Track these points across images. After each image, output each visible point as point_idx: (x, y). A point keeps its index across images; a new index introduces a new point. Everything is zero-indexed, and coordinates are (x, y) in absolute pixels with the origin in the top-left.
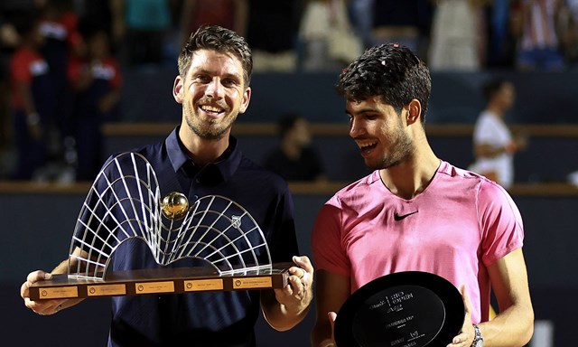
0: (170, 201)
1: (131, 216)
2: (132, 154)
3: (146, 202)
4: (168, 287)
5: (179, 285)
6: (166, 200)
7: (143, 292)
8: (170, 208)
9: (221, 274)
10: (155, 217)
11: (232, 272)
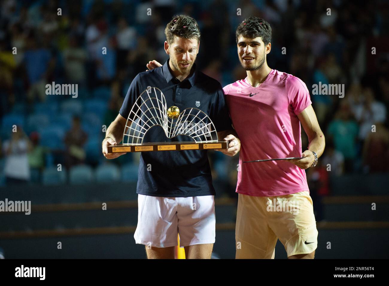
0: (172, 110)
1: (155, 115)
2: (154, 88)
3: (162, 109)
4: (173, 147)
5: (178, 147)
6: (170, 110)
7: (161, 150)
8: (171, 113)
9: (197, 142)
10: (166, 117)
11: (201, 142)
